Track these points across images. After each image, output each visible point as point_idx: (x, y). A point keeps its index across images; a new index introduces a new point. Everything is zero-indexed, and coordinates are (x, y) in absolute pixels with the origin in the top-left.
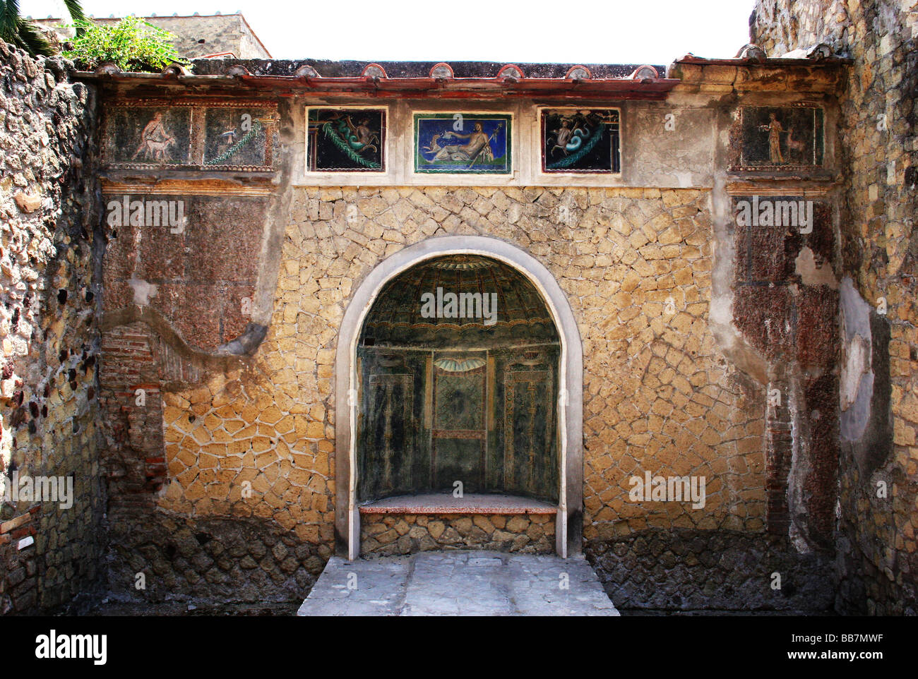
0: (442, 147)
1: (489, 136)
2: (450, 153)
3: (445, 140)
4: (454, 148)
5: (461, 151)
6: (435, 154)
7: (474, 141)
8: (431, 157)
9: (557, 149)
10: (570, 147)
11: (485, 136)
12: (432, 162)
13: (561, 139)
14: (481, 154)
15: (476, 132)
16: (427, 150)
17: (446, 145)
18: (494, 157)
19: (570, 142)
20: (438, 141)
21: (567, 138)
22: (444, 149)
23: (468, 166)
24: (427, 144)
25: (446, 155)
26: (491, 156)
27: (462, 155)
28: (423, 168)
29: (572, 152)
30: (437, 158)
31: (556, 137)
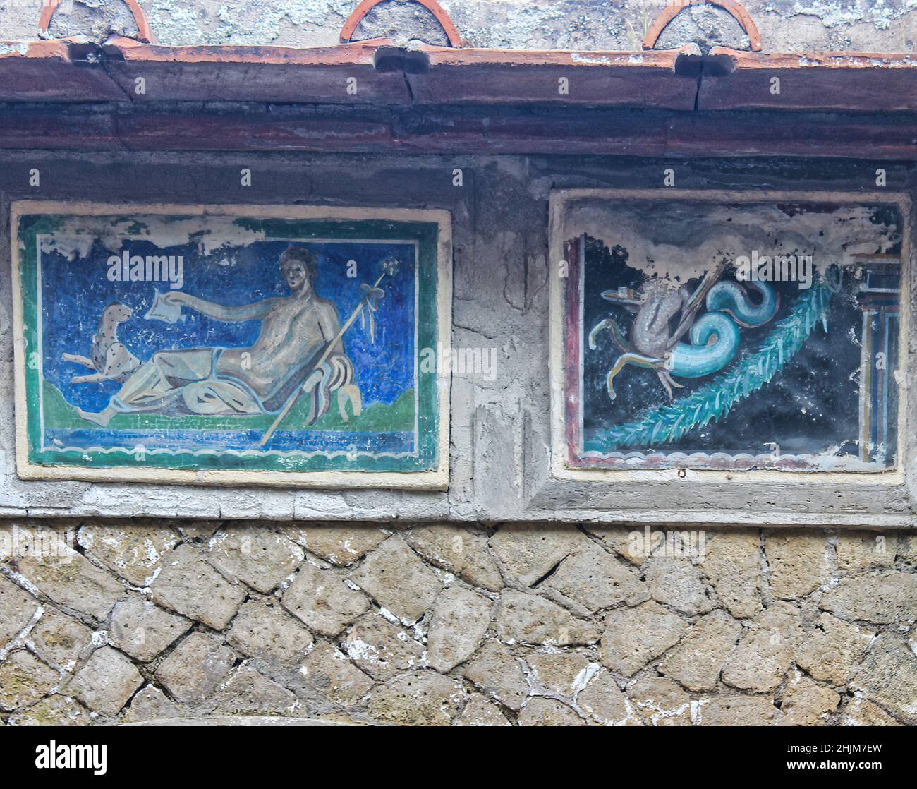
0: (147, 357)
1: (343, 314)
2: (175, 382)
3: (156, 326)
4: (198, 362)
5: (225, 375)
6: (116, 385)
7: (276, 334)
8: (97, 396)
9: (630, 368)
10: (681, 359)
11: (325, 313)
12: (102, 419)
13: (648, 330)
14: (308, 386)
15: (290, 292)
16: (82, 369)
17: (158, 346)
18: (367, 398)
19: (686, 340)
20: (126, 332)
21: (674, 321)
22: (153, 367)
23: (254, 437)
24: (78, 341)
25: (162, 389)
26: (351, 394)
27: (230, 390)
28: (69, 439)
29: (689, 383)
30: (121, 400)
31: (626, 317)
